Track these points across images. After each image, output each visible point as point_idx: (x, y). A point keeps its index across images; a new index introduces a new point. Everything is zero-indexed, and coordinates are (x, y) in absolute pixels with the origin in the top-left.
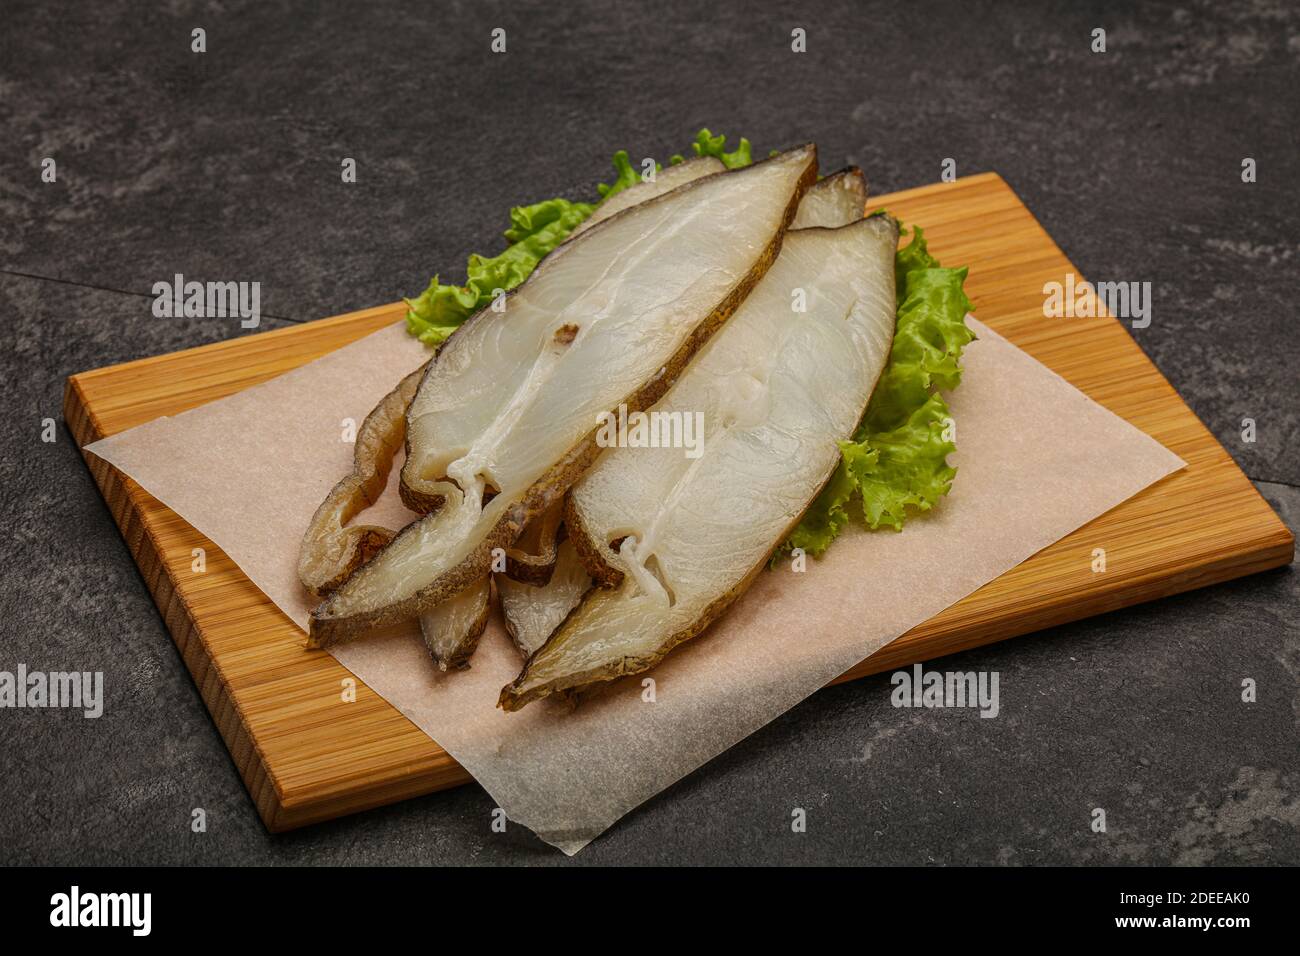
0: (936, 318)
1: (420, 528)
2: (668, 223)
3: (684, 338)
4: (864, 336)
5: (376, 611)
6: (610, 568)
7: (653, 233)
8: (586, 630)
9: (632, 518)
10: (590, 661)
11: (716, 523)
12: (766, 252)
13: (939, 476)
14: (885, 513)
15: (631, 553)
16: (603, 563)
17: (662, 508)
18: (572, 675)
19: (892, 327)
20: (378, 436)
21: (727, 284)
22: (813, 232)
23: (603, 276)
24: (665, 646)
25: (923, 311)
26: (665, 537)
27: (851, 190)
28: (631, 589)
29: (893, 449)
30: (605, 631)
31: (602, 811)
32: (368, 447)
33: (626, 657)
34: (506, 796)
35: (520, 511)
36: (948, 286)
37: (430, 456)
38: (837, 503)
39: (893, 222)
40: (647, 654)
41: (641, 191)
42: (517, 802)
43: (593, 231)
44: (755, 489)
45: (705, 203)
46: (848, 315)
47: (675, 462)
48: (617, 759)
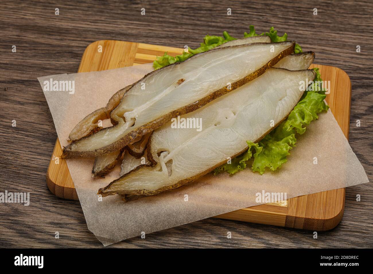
0: (305, 109)
1: (107, 130)
2: (233, 55)
3: (210, 93)
4: (281, 109)
5: (82, 152)
6: (154, 160)
7: (226, 57)
8: (135, 178)
9: (169, 146)
10: (131, 188)
11: (196, 155)
12: (254, 73)
13: (282, 161)
14: (258, 168)
15: (163, 157)
16: (152, 157)
17: (181, 146)
18: (124, 190)
19: (292, 108)
20: (119, 98)
21: (235, 79)
22: (282, 70)
23: (203, 66)
24: (160, 189)
25: (303, 105)
26: (178, 154)
27: (308, 59)
28: (158, 168)
29: (274, 147)
30: (142, 179)
31: (120, 236)
32: (114, 100)
33: (144, 189)
34: (90, 222)
35: (135, 134)
36: (316, 100)
37: (123, 108)
38: (244, 160)
39: (315, 74)
40: (152, 190)
41: (241, 42)
42: (93, 225)
43: (214, 50)
44: (215, 148)
45: (248, 52)
46: (280, 100)
47: (192, 132)
48: (131, 221)
